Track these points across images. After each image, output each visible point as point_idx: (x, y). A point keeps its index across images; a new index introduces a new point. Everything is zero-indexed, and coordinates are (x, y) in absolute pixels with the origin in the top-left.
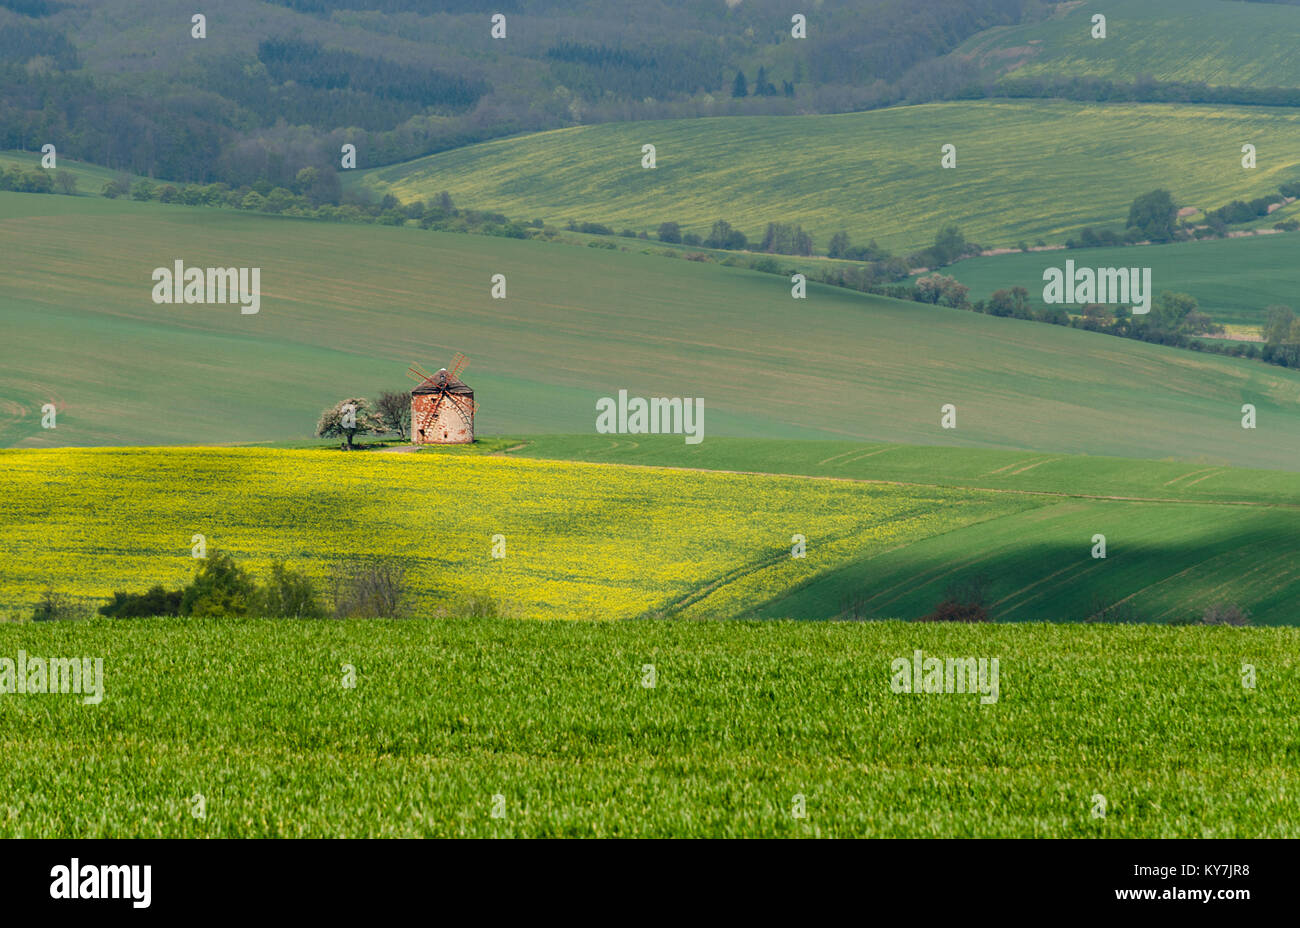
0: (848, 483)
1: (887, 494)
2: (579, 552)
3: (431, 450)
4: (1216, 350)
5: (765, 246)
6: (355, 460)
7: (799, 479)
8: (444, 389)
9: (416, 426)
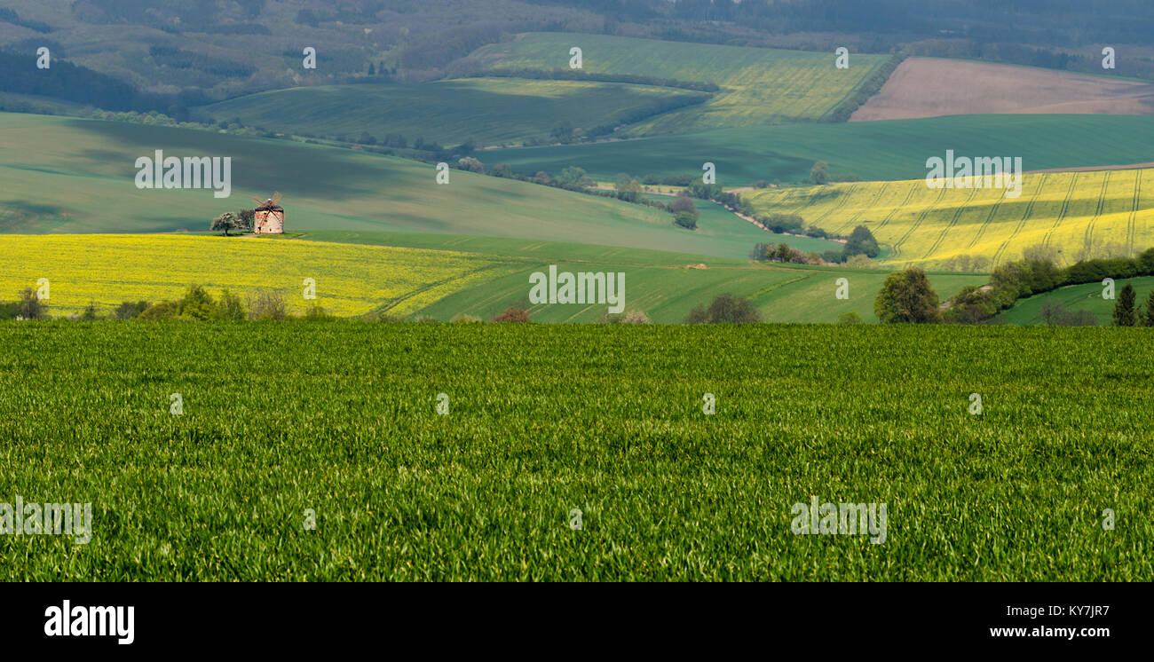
0: (457, 254)
1: (476, 258)
2: (336, 284)
3: (264, 237)
4: (596, 193)
5: (385, 144)
6: (230, 241)
7: (435, 251)
8: (270, 208)
9: (257, 226)
